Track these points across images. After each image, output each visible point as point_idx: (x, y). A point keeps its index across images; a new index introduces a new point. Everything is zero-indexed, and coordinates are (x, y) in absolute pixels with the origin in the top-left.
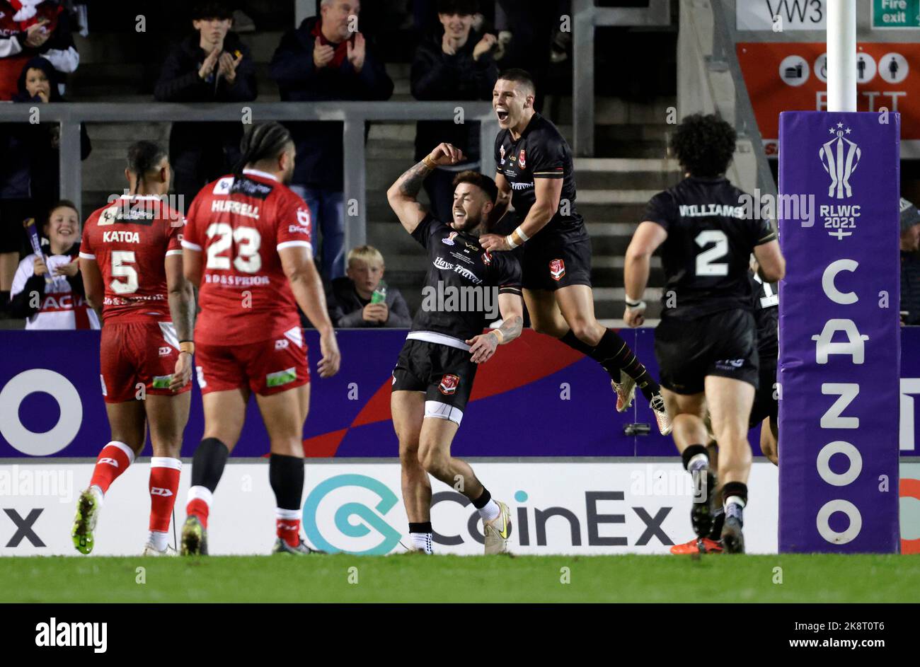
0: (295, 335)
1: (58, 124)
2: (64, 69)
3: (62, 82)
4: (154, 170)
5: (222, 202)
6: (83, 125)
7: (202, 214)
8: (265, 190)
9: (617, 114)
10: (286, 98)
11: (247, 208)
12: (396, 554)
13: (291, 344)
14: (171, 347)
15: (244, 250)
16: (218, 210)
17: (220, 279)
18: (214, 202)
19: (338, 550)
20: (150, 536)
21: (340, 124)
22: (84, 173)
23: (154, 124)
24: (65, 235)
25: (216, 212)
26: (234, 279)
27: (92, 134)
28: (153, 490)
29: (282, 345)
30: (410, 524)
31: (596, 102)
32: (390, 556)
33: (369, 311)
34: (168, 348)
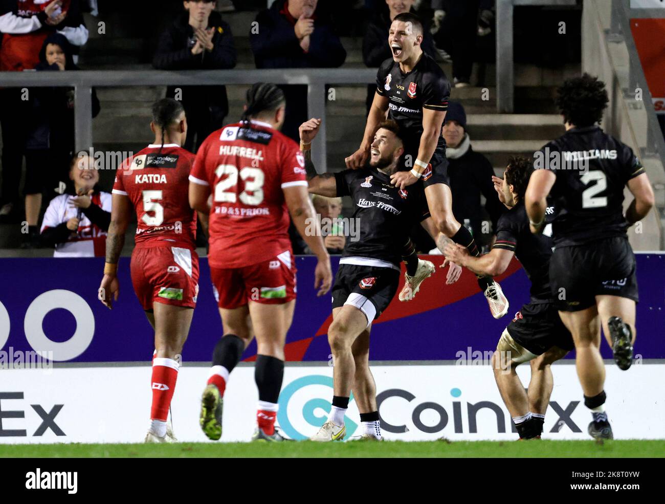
0: (285, 258)
1: (73, 88)
2: (76, 43)
3: (76, 54)
4: (174, 123)
5: (229, 147)
6: (94, 89)
7: (210, 158)
8: (266, 136)
9: (532, 78)
10: (260, 66)
11: (252, 151)
12: (353, 441)
13: (282, 265)
14: (179, 267)
15: (249, 186)
16: (225, 153)
17: (228, 210)
18: (221, 147)
19: (305, 437)
20: (151, 424)
21: (304, 87)
22: (95, 128)
23: (152, 87)
24: (87, 179)
25: (223, 156)
26: (240, 211)
27: (101, 96)
28: (154, 385)
29: (275, 265)
30: (360, 414)
31: (516, 69)
32: (348, 442)
33: (329, 240)
34: (176, 267)
